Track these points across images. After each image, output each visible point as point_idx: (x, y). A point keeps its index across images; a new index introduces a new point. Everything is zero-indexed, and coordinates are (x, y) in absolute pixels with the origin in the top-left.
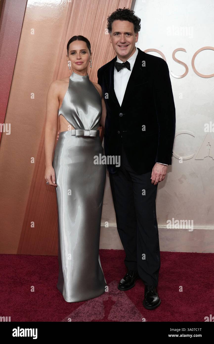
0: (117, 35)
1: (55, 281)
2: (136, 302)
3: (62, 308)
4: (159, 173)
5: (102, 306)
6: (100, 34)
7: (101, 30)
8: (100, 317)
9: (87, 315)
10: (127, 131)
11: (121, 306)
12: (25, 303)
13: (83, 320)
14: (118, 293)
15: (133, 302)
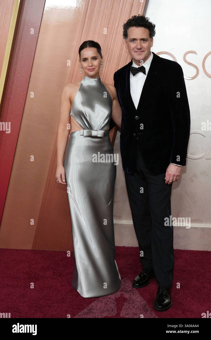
0: (133, 41)
1: (68, 277)
2: (147, 299)
3: (75, 304)
4: (173, 173)
5: (114, 302)
6: (113, 38)
7: (114, 34)
8: (112, 313)
9: (100, 312)
10: (142, 133)
11: (133, 303)
12: (39, 298)
13: (96, 316)
14: (130, 290)
15: (144, 299)
